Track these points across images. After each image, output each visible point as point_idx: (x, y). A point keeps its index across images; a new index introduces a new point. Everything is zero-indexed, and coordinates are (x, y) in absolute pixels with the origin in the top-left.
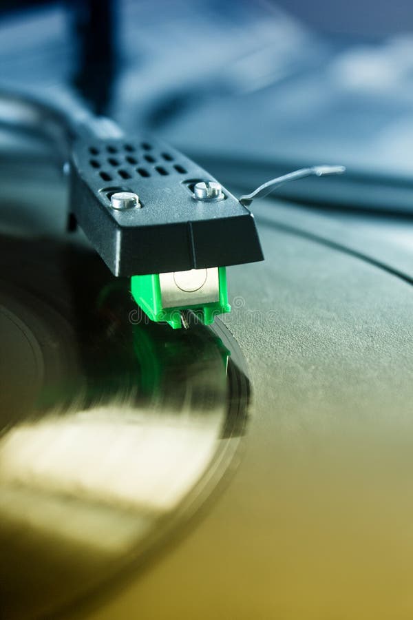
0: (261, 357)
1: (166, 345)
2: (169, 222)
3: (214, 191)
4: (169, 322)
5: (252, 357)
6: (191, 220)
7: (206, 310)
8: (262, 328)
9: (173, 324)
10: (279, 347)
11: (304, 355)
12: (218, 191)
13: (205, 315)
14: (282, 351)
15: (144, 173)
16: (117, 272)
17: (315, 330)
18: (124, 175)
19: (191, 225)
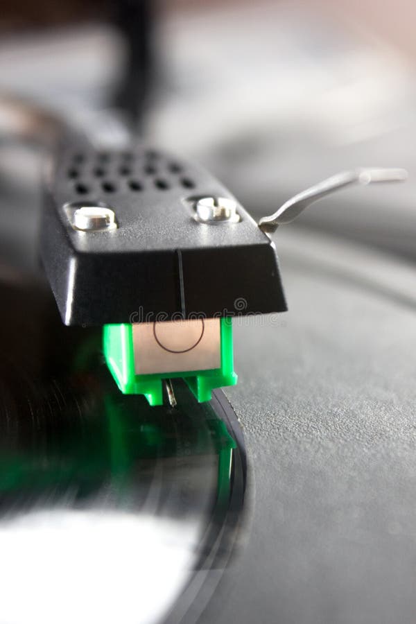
0: (275, 452)
1: (142, 428)
2: (149, 248)
3: (223, 211)
4: (146, 395)
5: (262, 452)
6: (181, 246)
7: (200, 380)
8: (286, 411)
9: (152, 399)
10: (305, 439)
11: (340, 452)
12: (230, 210)
13: (199, 388)
14: (308, 446)
15: (135, 187)
16: (68, 318)
17: (363, 416)
18: (108, 188)
19: (180, 254)
